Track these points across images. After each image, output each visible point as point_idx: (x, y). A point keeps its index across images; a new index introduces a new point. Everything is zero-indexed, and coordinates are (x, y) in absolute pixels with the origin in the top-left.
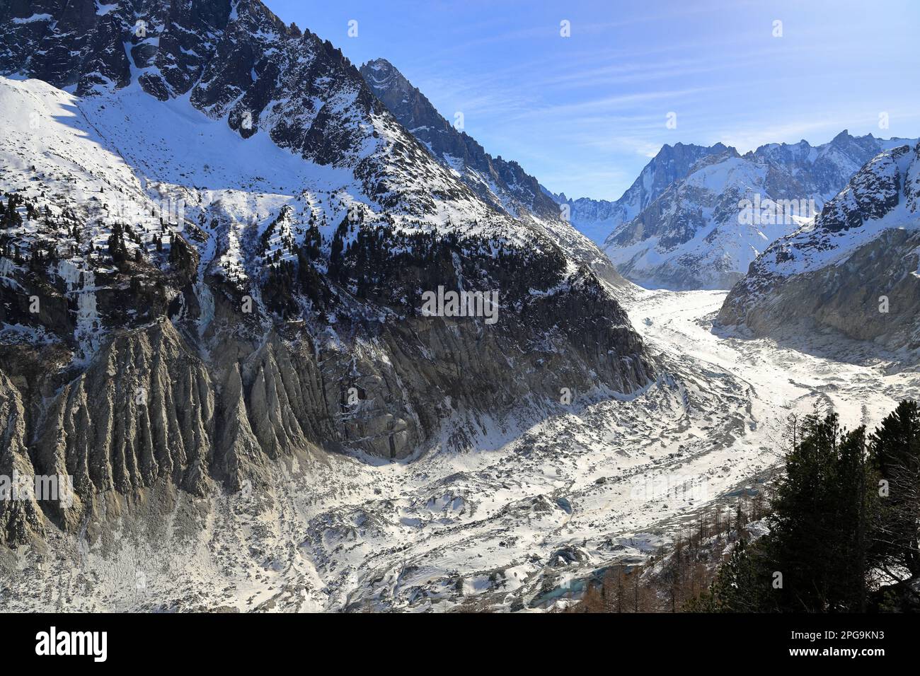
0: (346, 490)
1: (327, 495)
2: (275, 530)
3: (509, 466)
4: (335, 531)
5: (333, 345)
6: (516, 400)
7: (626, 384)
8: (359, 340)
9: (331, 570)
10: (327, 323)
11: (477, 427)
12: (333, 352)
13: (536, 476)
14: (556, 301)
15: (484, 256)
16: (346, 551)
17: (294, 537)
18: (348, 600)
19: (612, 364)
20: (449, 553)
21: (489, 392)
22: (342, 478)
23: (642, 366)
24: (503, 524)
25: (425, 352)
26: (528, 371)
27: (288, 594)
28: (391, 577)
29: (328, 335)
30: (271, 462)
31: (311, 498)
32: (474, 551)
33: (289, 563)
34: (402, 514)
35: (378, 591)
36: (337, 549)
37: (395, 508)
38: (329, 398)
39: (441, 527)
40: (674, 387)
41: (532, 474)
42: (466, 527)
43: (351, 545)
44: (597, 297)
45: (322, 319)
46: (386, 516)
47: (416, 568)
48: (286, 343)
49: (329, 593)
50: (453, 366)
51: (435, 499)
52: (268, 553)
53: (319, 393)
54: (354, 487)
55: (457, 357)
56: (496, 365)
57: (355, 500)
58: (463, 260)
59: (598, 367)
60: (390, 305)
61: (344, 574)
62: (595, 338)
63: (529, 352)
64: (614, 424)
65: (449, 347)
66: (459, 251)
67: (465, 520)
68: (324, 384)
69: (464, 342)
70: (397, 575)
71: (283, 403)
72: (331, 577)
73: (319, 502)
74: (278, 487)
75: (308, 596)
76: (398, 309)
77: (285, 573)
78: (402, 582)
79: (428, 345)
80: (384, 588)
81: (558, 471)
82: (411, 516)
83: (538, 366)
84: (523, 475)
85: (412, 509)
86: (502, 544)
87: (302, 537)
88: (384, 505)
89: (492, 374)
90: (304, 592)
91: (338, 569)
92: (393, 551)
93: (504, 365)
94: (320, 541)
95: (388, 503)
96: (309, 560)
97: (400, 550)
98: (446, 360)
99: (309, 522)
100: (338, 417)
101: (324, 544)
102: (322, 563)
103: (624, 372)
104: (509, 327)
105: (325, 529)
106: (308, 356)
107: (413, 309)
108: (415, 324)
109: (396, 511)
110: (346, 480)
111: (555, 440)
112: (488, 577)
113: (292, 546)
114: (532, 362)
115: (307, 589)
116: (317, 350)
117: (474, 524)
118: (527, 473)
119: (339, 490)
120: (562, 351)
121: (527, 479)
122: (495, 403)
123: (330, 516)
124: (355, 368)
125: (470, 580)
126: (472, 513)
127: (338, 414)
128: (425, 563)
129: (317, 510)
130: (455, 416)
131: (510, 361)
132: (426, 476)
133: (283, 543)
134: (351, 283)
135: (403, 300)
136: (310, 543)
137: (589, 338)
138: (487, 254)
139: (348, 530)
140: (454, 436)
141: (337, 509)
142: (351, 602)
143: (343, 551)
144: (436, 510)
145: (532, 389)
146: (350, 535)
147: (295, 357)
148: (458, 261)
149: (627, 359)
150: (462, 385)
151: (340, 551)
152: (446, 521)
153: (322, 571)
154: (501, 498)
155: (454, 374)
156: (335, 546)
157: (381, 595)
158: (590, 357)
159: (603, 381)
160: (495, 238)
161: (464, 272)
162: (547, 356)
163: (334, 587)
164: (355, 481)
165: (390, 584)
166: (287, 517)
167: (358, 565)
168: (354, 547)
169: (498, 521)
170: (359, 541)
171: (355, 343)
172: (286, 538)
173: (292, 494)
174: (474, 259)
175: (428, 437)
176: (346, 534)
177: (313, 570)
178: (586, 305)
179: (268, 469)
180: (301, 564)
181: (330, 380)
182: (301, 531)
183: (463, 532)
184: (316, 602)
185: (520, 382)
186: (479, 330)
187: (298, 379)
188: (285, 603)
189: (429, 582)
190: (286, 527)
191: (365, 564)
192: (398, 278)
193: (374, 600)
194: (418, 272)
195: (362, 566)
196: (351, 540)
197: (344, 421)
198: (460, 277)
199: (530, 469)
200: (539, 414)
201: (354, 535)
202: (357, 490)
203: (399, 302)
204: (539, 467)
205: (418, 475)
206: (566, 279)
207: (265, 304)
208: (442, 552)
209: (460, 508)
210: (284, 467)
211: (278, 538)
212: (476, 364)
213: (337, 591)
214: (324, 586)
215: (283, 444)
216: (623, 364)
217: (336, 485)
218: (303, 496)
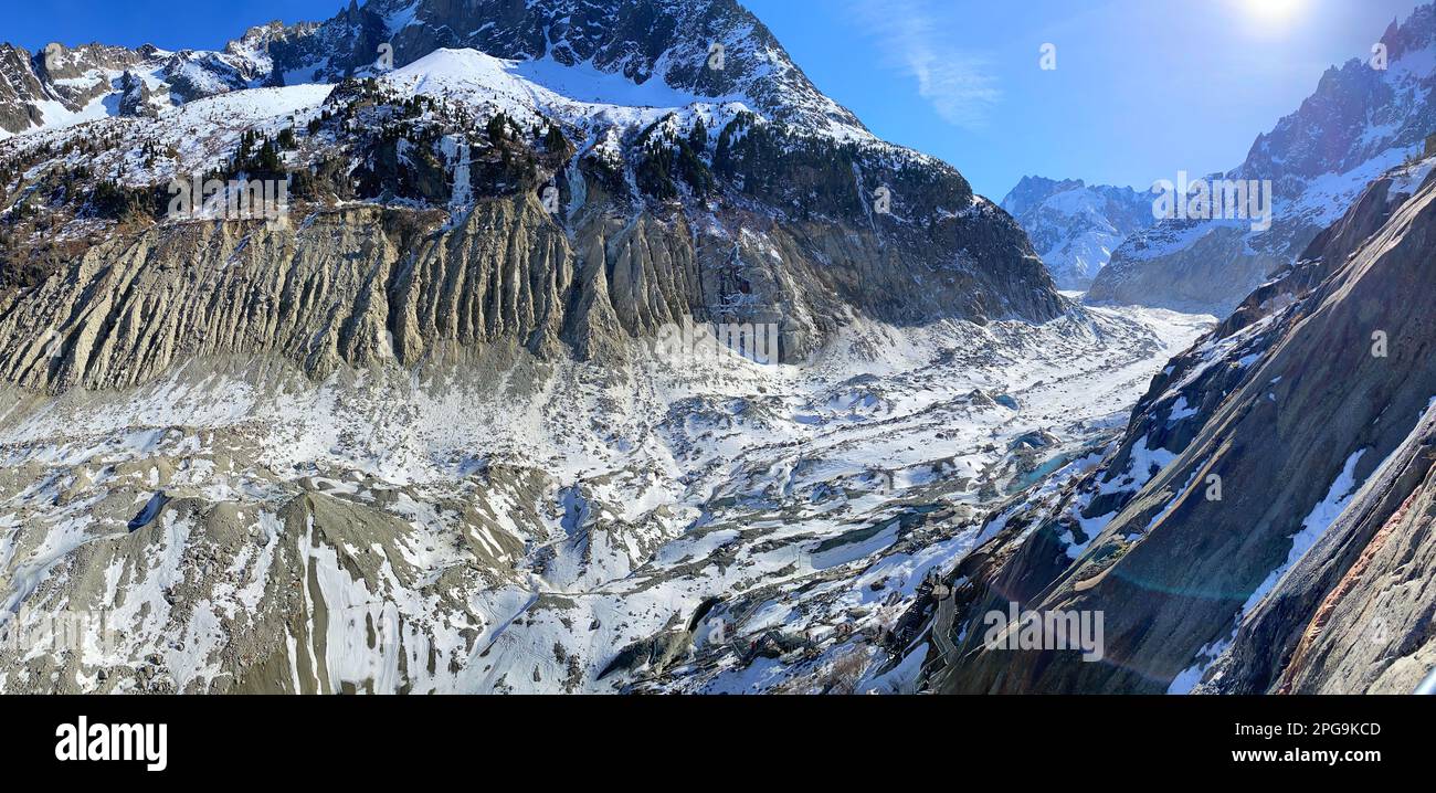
0: (721, 380)
1: (696, 380)
2: (627, 407)
3: (927, 373)
4: (705, 416)
5: (714, 231)
6: (926, 317)
7: (1038, 313)
8: (744, 231)
9: (693, 459)
10: (708, 210)
11: (882, 338)
12: (713, 237)
13: (964, 381)
14: (965, 224)
15: (886, 168)
16: (717, 439)
17: (649, 418)
18: (714, 495)
19: (1024, 293)
20: (865, 446)
21: (895, 306)
22: (716, 368)
23: (1052, 299)
24: (935, 417)
25: (820, 258)
26: (938, 290)
27: (631, 474)
28: (781, 471)
29: (708, 223)
30: (631, 340)
31: (676, 381)
32: (902, 443)
33: (638, 444)
34: (794, 411)
35: (760, 487)
36: (704, 437)
37: (784, 405)
38: (705, 287)
39: (850, 423)
40: (1083, 320)
41: (956, 379)
42: (884, 423)
43: (724, 433)
44: (1007, 226)
45: (702, 205)
46: (771, 410)
47: (819, 460)
48: (659, 222)
49: (687, 484)
50: (853, 273)
51: (838, 396)
52: (613, 430)
53: (695, 278)
54: (732, 380)
55: (858, 265)
56: (902, 279)
57: (732, 391)
58: (863, 170)
59: (1010, 294)
60: (781, 206)
61: (712, 465)
62: (1007, 265)
63: (938, 270)
64: (1034, 345)
65: (850, 254)
66: (859, 160)
67: (880, 416)
68: (701, 271)
69: (866, 252)
70: (790, 468)
71: (650, 283)
72: (692, 466)
73: (685, 386)
74: (635, 364)
75: (657, 483)
76: (790, 209)
77: (631, 454)
78: (798, 478)
79: (823, 250)
80: (769, 483)
81: (987, 378)
82: (807, 414)
83: (949, 285)
84: (945, 380)
85: (809, 406)
86: (939, 436)
87: (659, 420)
88: (770, 400)
89: (898, 290)
90: (651, 476)
91: (702, 460)
92: (783, 445)
93: (911, 281)
94: (682, 426)
95: (777, 400)
96: (665, 445)
97: (793, 444)
98: (846, 267)
99: (671, 405)
100: (715, 309)
101: (686, 429)
102: (682, 450)
103: (1036, 303)
104: (915, 243)
105: (689, 413)
106: (684, 239)
107: (806, 211)
108: (809, 228)
109: (787, 407)
110: (722, 372)
111: (975, 354)
112: (930, 468)
113: (645, 426)
114: (942, 280)
115: (657, 474)
116: (695, 235)
117: (895, 420)
118: (951, 378)
119: (712, 379)
120: (974, 274)
121: (952, 384)
122: (902, 317)
123: (699, 400)
124: (738, 257)
125: (903, 472)
126: (890, 411)
127: (715, 305)
128: (831, 455)
129: (681, 393)
130: (858, 324)
131: (918, 278)
132: (824, 380)
133: (634, 422)
134: (737, 178)
135: (796, 202)
136: (668, 427)
137: (1000, 264)
138: (889, 167)
139: (720, 417)
140: (857, 344)
141: (707, 396)
142: (720, 496)
143: (713, 438)
144: (842, 408)
145: (943, 308)
146: (723, 422)
147: (668, 238)
148: (858, 171)
149: (1038, 291)
150: (866, 296)
151: (708, 438)
152: (854, 417)
153: (680, 459)
154: (924, 399)
155: (855, 283)
156: (701, 433)
157: (765, 492)
158: (1002, 284)
159: (1016, 310)
160: (896, 153)
161: (864, 184)
162: (960, 275)
163: (695, 478)
164: (733, 374)
165: (779, 480)
166: (643, 396)
167: (733, 457)
168: (728, 436)
169: (928, 416)
170: (734, 430)
171: (739, 232)
172: (639, 418)
173: (653, 374)
174: (876, 171)
175: (823, 345)
176: (717, 422)
177: (669, 457)
178: (997, 230)
179: (626, 346)
180: (653, 448)
181: (708, 268)
182: (659, 413)
183: (881, 427)
184: (667, 491)
185: (929, 299)
186: (882, 243)
187: (670, 260)
188: (625, 483)
189: (839, 478)
190: (640, 406)
191: (743, 456)
192: (790, 177)
193: (753, 498)
194: (812, 172)
195: (738, 458)
196: (723, 428)
197: (723, 313)
198: (861, 188)
199: (954, 375)
200: (953, 331)
201: (729, 422)
202: (735, 382)
203: (790, 203)
204: (964, 374)
205: (813, 380)
206: (974, 205)
207: (638, 186)
208: (855, 444)
209: (874, 406)
210: (645, 346)
211: (628, 416)
212: (879, 276)
213: (699, 482)
214: (681, 475)
215: (647, 324)
216: (1034, 294)
217: (708, 373)
218: (664, 377)
